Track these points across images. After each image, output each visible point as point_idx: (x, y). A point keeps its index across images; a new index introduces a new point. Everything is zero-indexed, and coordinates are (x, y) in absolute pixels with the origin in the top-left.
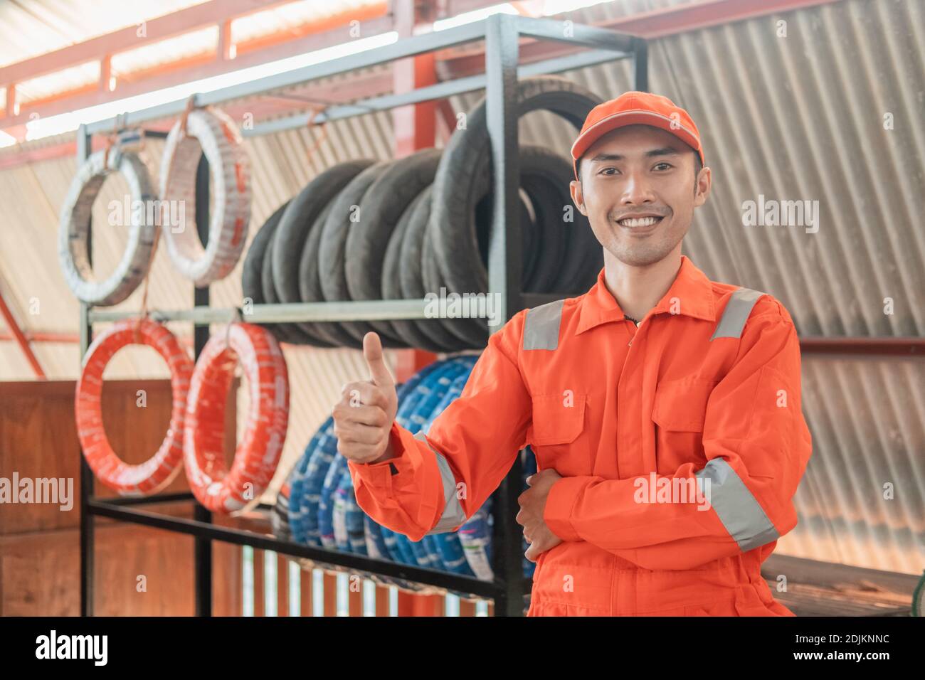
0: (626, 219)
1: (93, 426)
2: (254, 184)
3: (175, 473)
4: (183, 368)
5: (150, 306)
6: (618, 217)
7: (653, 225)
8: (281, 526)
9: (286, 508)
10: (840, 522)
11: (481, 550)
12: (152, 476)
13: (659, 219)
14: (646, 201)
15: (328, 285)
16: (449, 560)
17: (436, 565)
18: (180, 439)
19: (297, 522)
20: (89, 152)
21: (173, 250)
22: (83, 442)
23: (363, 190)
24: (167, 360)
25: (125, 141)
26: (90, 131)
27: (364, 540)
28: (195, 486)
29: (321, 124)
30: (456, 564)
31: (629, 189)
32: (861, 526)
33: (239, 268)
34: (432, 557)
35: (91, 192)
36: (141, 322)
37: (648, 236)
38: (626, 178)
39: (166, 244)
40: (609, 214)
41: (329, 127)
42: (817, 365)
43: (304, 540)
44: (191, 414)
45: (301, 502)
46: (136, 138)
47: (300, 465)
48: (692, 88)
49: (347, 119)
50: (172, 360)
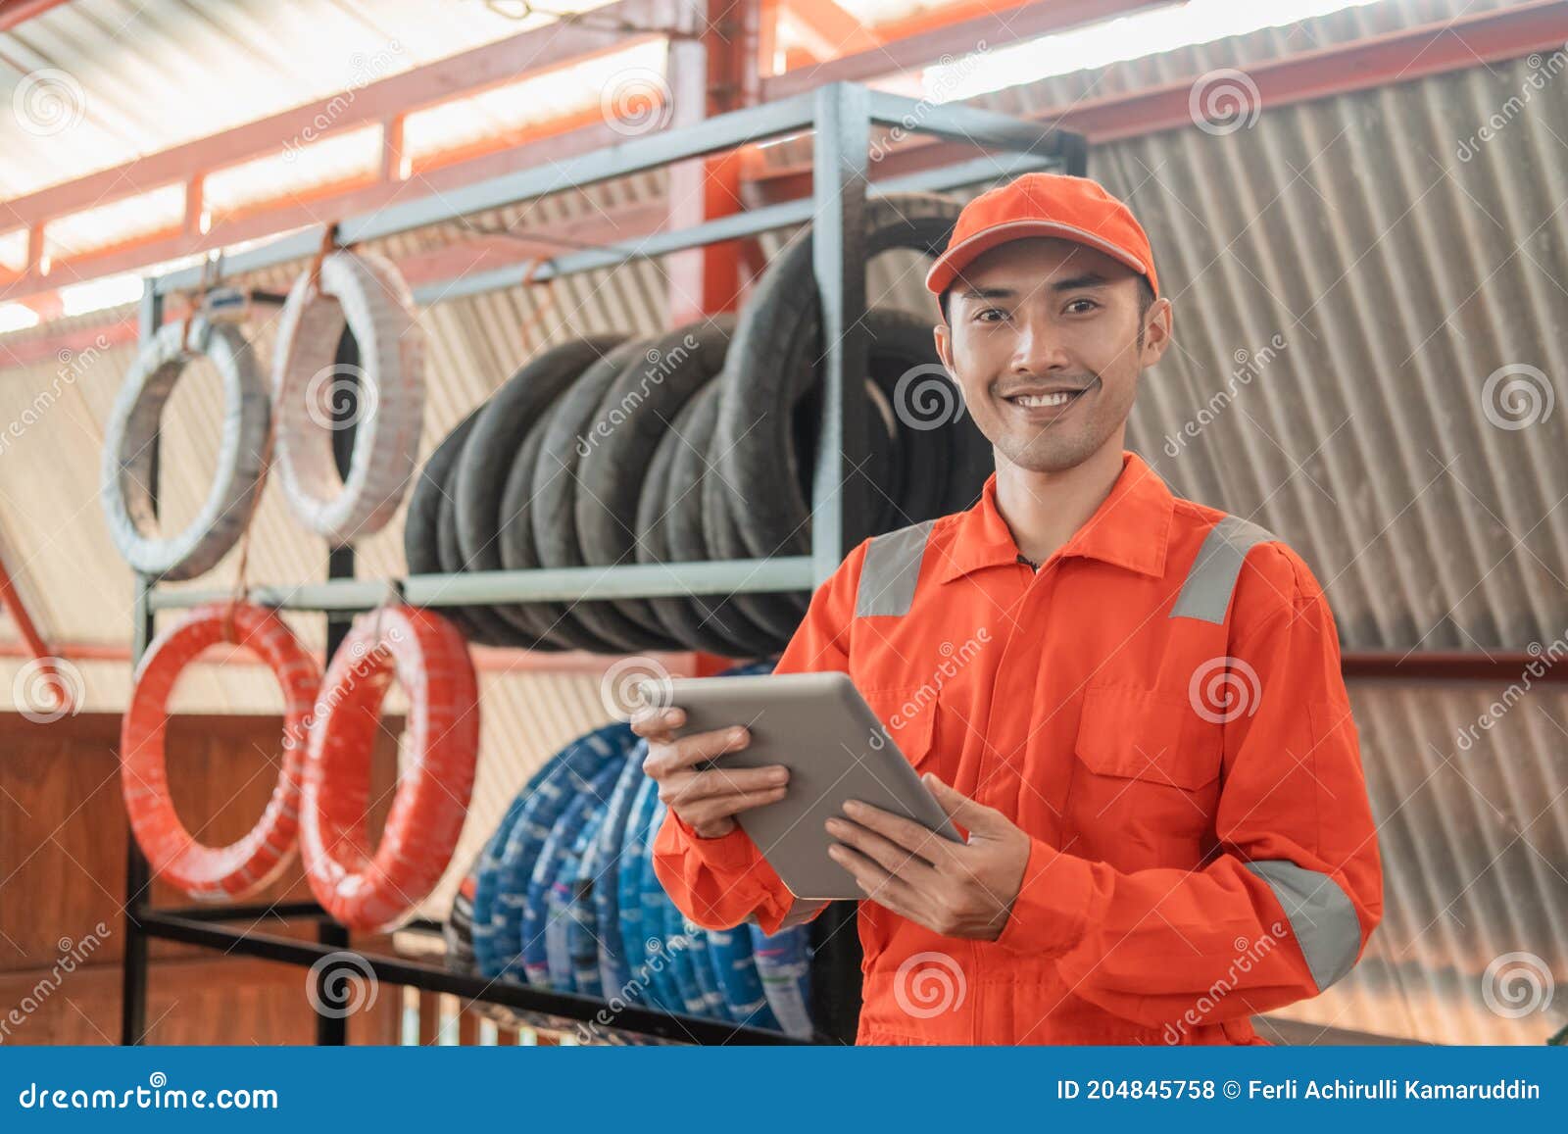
0: (1022, 396)
1: (151, 781)
2: (430, 374)
3: (285, 861)
4: (303, 684)
5: (250, 580)
6: (1008, 392)
7: (1066, 404)
8: (460, 951)
9: (469, 918)
10: (1414, 969)
11: (793, 984)
12: (246, 866)
13: (1075, 394)
14: (1054, 367)
15: (548, 540)
16: (738, 1003)
17: (717, 1013)
18: (294, 803)
19: (486, 942)
20: (157, 322)
21: (292, 487)
22: (132, 808)
23: (608, 382)
24: (276, 670)
25: (218, 303)
26: (160, 288)
27: (598, 972)
28: (317, 881)
29: (545, 282)
30: (749, 1009)
31: (1024, 347)
32: (1449, 977)
33: (401, 515)
34: (711, 998)
35: (159, 390)
36: (236, 605)
37: (1058, 422)
38: (1021, 326)
39: (281, 475)
40: (991, 387)
41: (560, 286)
42: (1374, 700)
43: (496, 972)
44: (313, 760)
45: (494, 907)
46: (236, 300)
47: (494, 844)
48: (1165, 228)
49: (590, 272)
50: (284, 670)
